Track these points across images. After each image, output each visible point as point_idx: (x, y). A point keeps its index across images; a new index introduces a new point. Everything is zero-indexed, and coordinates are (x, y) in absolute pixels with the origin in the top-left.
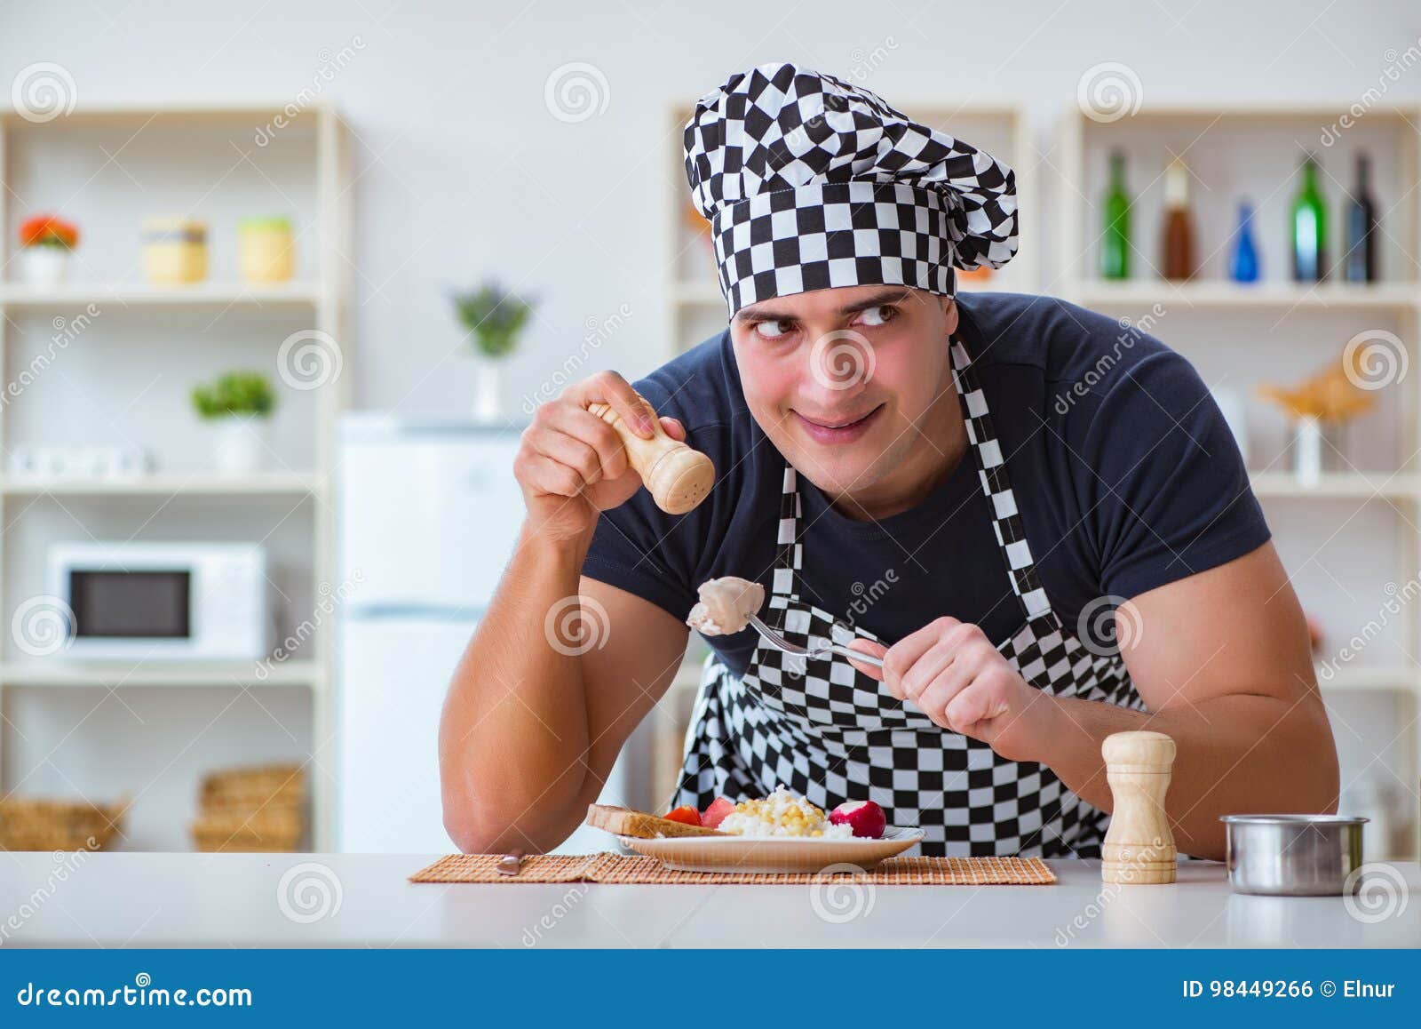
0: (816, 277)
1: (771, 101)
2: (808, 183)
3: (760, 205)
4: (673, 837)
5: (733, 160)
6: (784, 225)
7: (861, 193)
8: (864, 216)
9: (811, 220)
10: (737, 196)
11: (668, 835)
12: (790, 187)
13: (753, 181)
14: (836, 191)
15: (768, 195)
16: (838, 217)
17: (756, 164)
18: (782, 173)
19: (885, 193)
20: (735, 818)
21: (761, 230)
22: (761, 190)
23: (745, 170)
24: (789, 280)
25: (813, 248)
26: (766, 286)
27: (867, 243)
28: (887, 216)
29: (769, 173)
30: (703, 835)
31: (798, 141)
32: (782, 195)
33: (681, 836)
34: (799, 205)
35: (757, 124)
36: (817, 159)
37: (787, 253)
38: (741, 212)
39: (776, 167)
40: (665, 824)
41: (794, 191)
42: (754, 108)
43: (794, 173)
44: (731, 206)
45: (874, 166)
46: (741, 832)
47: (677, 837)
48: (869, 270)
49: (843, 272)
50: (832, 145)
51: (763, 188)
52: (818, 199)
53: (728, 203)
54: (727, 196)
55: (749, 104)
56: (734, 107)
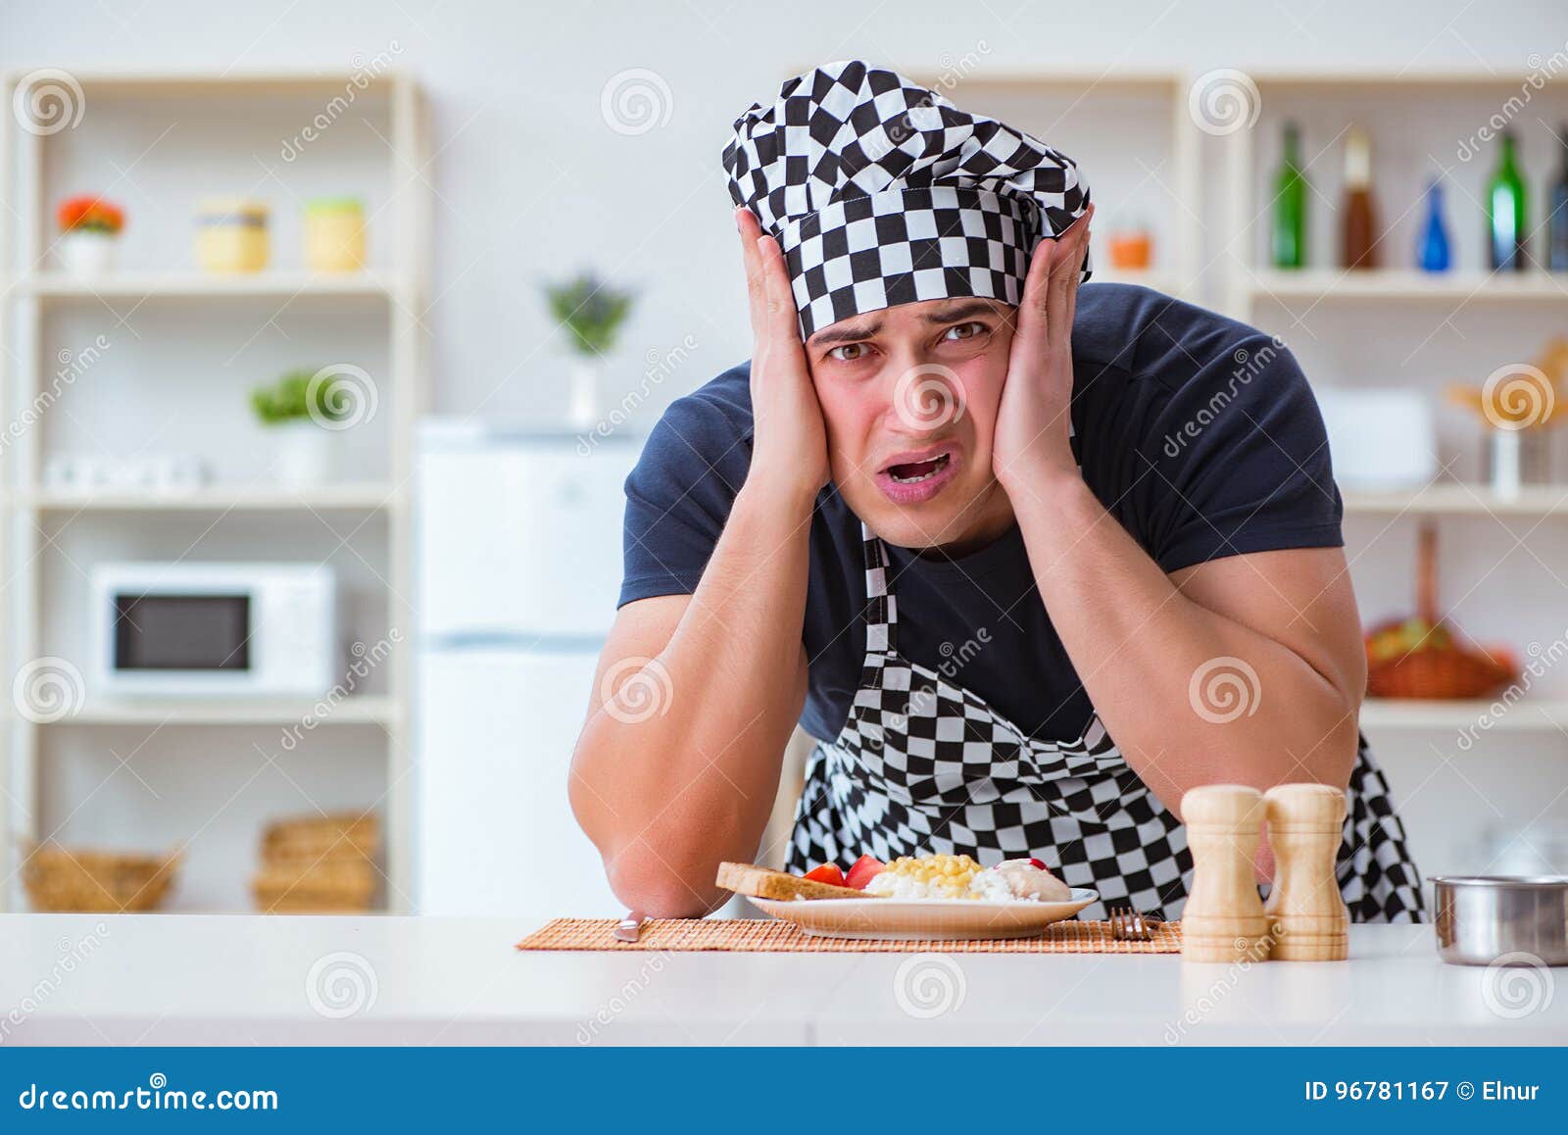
0: (900, 290)
1: (839, 102)
2: (885, 189)
3: (832, 216)
4: (815, 899)
5: (797, 171)
6: (862, 235)
7: (944, 198)
8: (948, 223)
9: (891, 229)
10: (804, 210)
11: (809, 897)
12: (865, 194)
13: (821, 191)
14: (917, 196)
15: (841, 204)
16: (921, 225)
17: (826, 171)
18: (856, 179)
19: (968, 198)
20: (884, 879)
21: (835, 244)
22: (833, 200)
23: (812, 180)
24: (870, 296)
25: (896, 259)
26: (844, 303)
27: (954, 252)
28: (973, 223)
29: (842, 180)
30: (848, 897)
32: (857, 204)
33: (823, 898)
34: (878, 212)
35: (824, 127)
36: (895, 162)
37: (866, 265)
38: (810, 226)
39: (850, 174)
40: (806, 885)
41: (870, 199)
42: (820, 112)
43: (870, 179)
44: (797, 222)
45: (957, 168)
46: (891, 894)
47: (818, 899)
48: (957, 281)
49: (930, 285)
50: (915, 145)
51: (835, 197)
52: (897, 206)
53: (791, 219)
54: (790, 212)
55: (813, 107)
56: (796, 112)
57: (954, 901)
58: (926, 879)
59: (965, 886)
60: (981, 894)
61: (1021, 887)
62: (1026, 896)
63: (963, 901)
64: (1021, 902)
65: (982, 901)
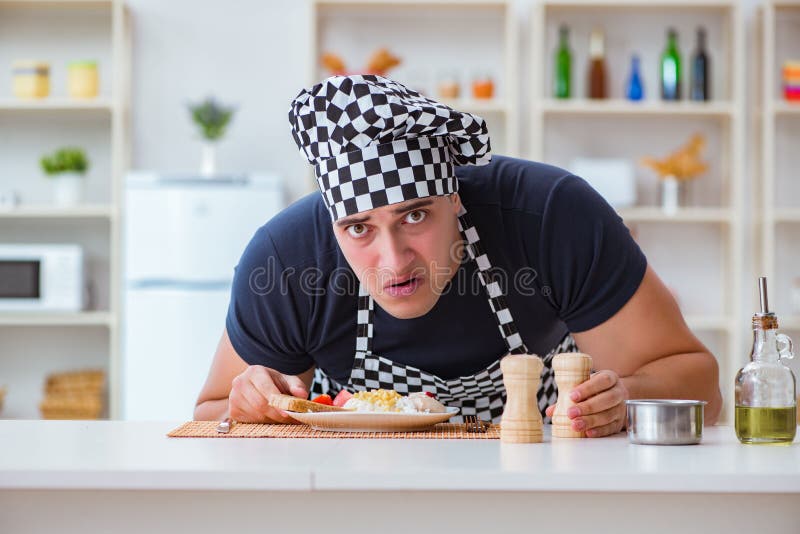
0: (379, 199)
1: (341, 100)
2: (368, 145)
3: (342, 160)
5: (323, 135)
6: (358, 171)
7: (399, 147)
8: (403, 160)
9: (373, 167)
10: (328, 155)
12: (358, 148)
13: (336, 147)
14: (385, 148)
16: (388, 163)
17: (338, 135)
18: (353, 141)
19: (413, 144)
20: (353, 402)
21: (345, 175)
22: (342, 152)
23: (331, 141)
24: (364, 203)
25: (376, 183)
27: (406, 176)
28: (416, 158)
29: (345, 142)
31: (360, 124)
32: (355, 155)
34: (365, 158)
35: (334, 114)
36: (372, 132)
37: (361, 187)
38: (332, 165)
39: (349, 139)
41: (361, 151)
42: (332, 105)
43: (360, 141)
44: (325, 161)
45: (406, 132)
48: (409, 191)
49: (395, 196)
50: (380, 124)
51: (343, 150)
52: (375, 155)
53: (323, 159)
54: (322, 155)
55: (327, 103)
56: (319, 104)
57: (388, 412)
58: (373, 402)
59: (393, 405)
60: (401, 409)
61: (421, 405)
62: (423, 410)
63: (392, 413)
64: (420, 413)
65: (401, 413)
